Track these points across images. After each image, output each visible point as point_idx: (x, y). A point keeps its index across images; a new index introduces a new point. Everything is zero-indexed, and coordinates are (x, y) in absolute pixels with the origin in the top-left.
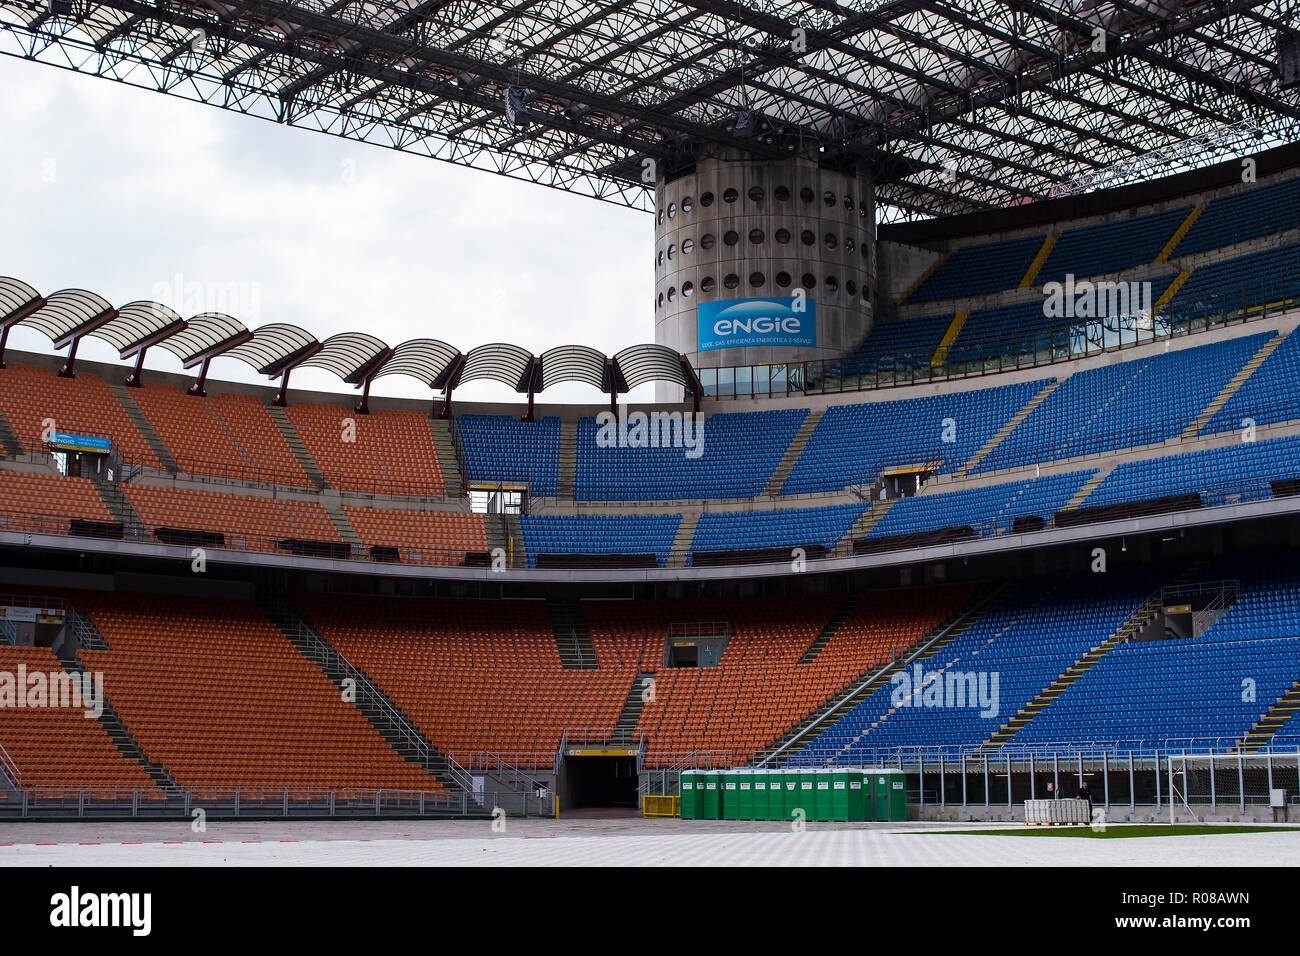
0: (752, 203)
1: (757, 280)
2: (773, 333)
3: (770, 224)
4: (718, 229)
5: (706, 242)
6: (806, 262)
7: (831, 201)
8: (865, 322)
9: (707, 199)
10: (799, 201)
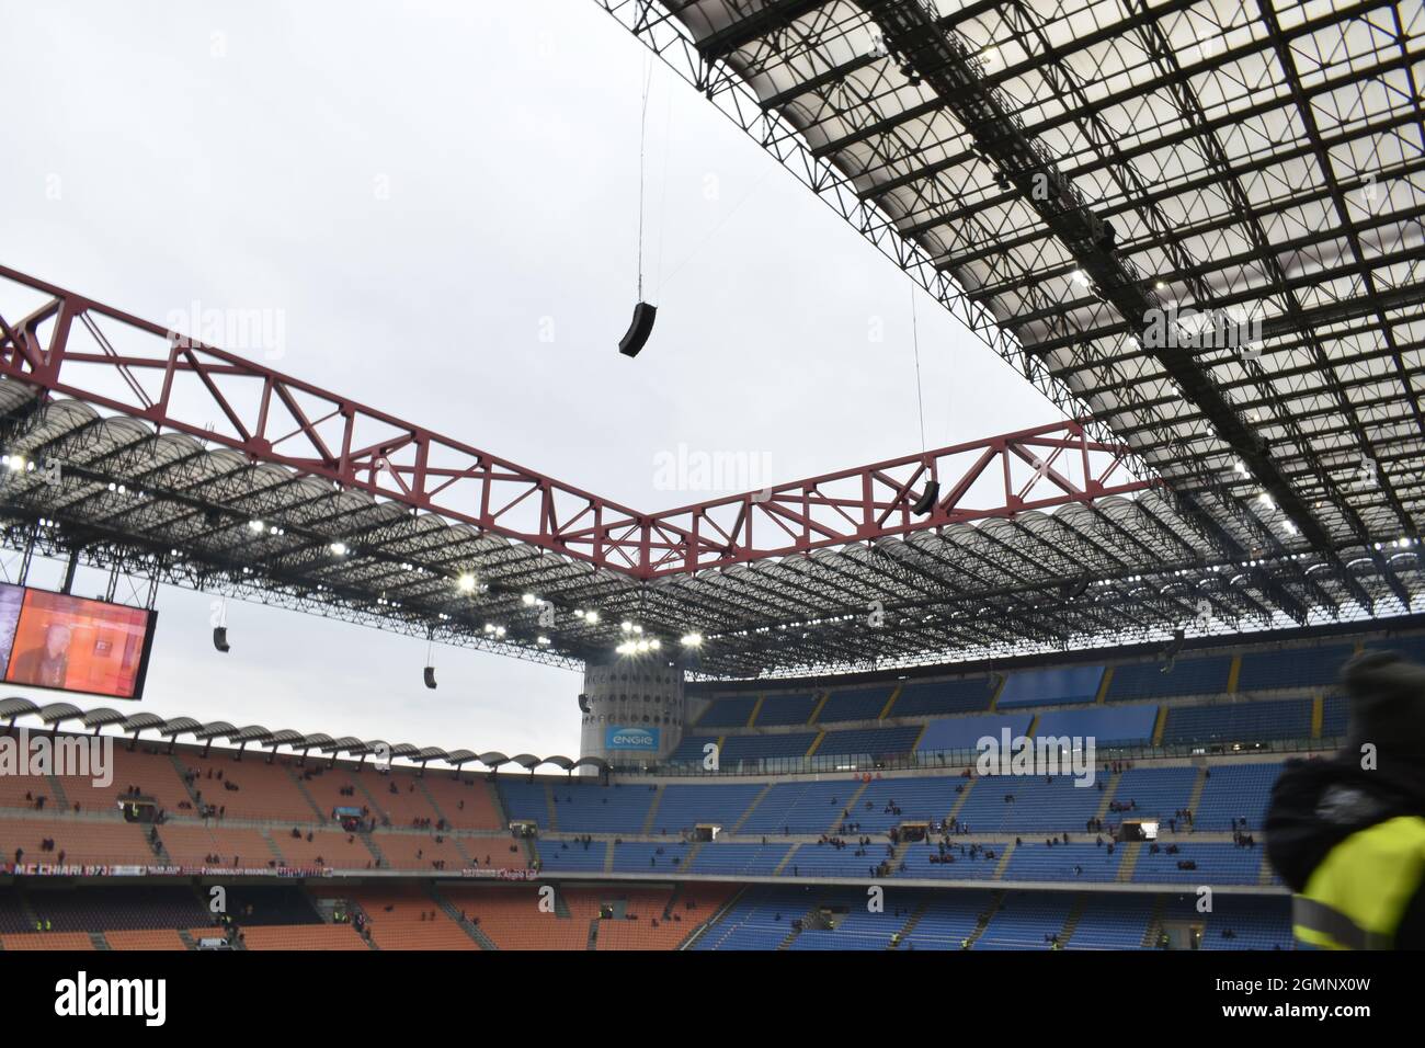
0: (634, 683)
1: (634, 718)
2: (640, 744)
3: (641, 693)
4: (618, 693)
5: (612, 698)
6: (656, 711)
7: (668, 681)
8: (679, 736)
9: (613, 677)
10: (655, 683)
